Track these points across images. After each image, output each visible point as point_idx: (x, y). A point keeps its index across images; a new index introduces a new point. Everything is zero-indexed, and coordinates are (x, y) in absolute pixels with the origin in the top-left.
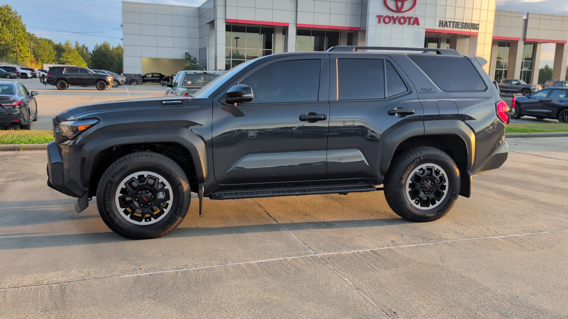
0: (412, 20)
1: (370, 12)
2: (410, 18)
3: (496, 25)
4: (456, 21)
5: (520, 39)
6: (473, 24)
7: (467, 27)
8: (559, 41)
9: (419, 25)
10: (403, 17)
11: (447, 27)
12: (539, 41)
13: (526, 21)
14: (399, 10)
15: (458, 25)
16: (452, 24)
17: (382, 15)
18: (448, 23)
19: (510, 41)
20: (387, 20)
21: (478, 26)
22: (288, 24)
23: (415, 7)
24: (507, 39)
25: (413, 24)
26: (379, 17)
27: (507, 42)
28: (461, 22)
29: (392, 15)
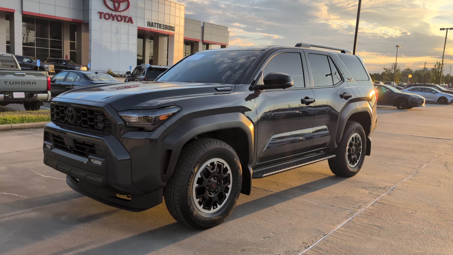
0: (127, 19)
1: (92, 8)
2: (125, 17)
3: (186, 29)
4: (159, 23)
5: (200, 40)
6: (171, 26)
7: (167, 28)
8: (223, 44)
9: (133, 23)
10: (120, 16)
11: (153, 27)
12: (209, 43)
13: (203, 28)
14: (116, 9)
15: (161, 26)
16: (156, 24)
17: (103, 12)
18: (154, 24)
19: (193, 42)
20: (107, 17)
21: (174, 28)
22: (14, 10)
23: (129, 9)
24: (190, 40)
25: (128, 22)
26: (100, 13)
27: (190, 41)
28: (163, 24)
29: (111, 13)
